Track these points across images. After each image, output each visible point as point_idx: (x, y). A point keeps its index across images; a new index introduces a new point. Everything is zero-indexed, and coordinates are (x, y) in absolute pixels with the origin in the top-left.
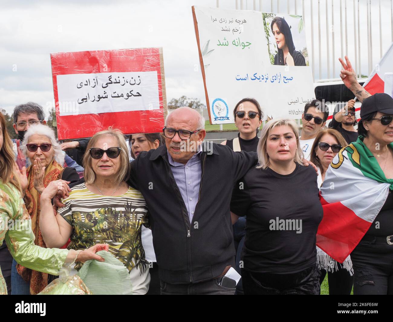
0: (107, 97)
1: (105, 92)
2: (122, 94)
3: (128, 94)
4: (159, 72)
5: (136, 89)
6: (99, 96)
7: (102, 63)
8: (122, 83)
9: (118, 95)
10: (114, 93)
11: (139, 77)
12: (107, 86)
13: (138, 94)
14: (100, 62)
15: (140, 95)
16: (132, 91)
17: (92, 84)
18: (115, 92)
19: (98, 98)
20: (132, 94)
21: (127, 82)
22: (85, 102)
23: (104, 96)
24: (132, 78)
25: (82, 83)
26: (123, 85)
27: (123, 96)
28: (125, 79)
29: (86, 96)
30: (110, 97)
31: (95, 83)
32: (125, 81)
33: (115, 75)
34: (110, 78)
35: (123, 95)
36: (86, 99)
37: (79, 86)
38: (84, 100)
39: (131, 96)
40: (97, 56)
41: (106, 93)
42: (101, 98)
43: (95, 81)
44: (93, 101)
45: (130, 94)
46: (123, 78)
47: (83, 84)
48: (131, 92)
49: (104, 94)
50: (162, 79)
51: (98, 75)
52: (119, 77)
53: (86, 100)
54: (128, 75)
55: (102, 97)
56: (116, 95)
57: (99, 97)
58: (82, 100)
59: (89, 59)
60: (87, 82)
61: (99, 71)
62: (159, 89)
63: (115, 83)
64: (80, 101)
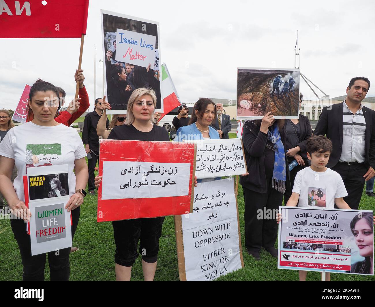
0: (147, 185)
2: (160, 182)
3: (165, 182)
4: (192, 164)
5: (172, 178)
6: (140, 182)
7: (147, 153)
8: (162, 172)
9: (157, 182)
10: (154, 181)
11: (176, 167)
12: (149, 174)
13: (173, 183)
14: (145, 151)
15: (174, 183)
16: (169, 179)
17: (135, 171)
18: (155, 180)
19: (139, 184)
20: (169, 182)
21: (166, 172)
22: (127, 187)
23: (144, 183)
24: (171, 168)
25: (126, 170)
26: (162, 174)
27: (161, 184)
28: (165, 169)
29: (129, 183)
30: (149, 184)
31: (138, 170)
32: (164, 171)
33: (157, 165)
34: (152, 167)
36: (128, 185)
37: (123, 173)
38: (126, 186)
39: (167, 184)
40: (143, 147)
41: (147, 180)
42: (142, 184)
43: (139, 168)
44: (134, 187)
45: (167, 183)
46: (163, 168)
47: (127, 171)
49: (145, 181)
50: (193, 170)
51: (141, 163)
52: (159, 167)
53: (127, 186)
54: (167, 166)
56: (155, 183)
57: (140, 183)
58: (125, 186)
59: (136, 148)
60: (131, 169)
61: (143, 160)
62: (190, 178)
63: (155, 172)
64: (122, 187)
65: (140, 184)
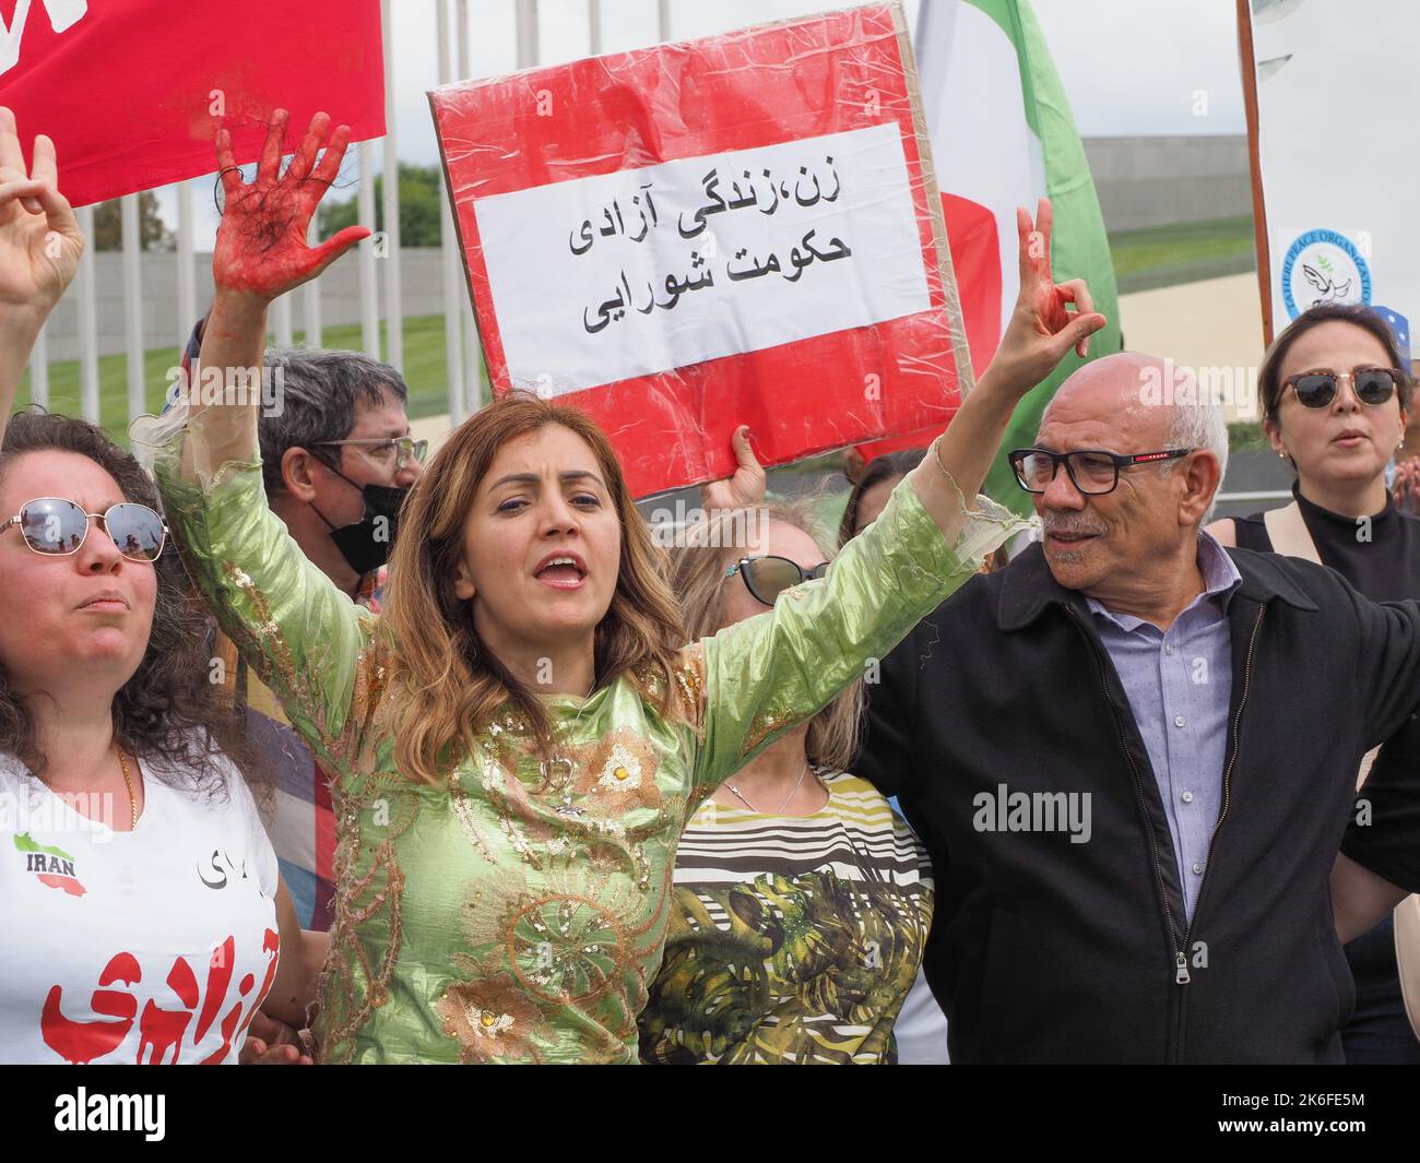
0: (709, 283)
1: (694, 255)
2: (772, 257)
3: (795, 252)
4: (907, 127)
5: (826, 223)
6: (671, 278)
7: (663, 110)
8: (765, 201)
9: (756, 262)
10: (738, 256)
11: (830, 160)
12: (704, 226)
13: (836, 249)
14: (655, 106)
15: (842, 252)
16: (812, 234)
17: (633, 225)
18: (744, 252)
19: (669, 290)
20: (814, 252)
21: (785, 194)
22: (616, 318)
23: (695, 277)
24: (803, 171)
25: (587, 224)
26: (771, 211)
27: (776, 268)
28: (775, 179)
29: (618, 291)
30: (721, 278)
31: (643, 216)
32: (773, 189)
33: (734, 166)
34: (711, 180)
35: (775, 260)
36: (619, 303)
37: (579, 243)
38: (612, 312)
39: (808, 261)
41: (702, 261)
42: (683, 288)
43: (643, 206)
44: (648, 310)
45: (805, 254)
46: (767, 173)
47: (595, 231)
48: (808, 242)
49: (695, 265)
50: (921, 160)
51: (652, 172)
52: (747, 175)
53: (616, 311)
54: (783, 159)
55: (688, 285)
56: (747, 264)
57: (671, 285)
58: (603, 310)
59: (605, 98)
60: (609, 217)
61: (652, 153)
62: (916, 209)
63: (736, 205)
64: (595, 320)
65: (675, 288)
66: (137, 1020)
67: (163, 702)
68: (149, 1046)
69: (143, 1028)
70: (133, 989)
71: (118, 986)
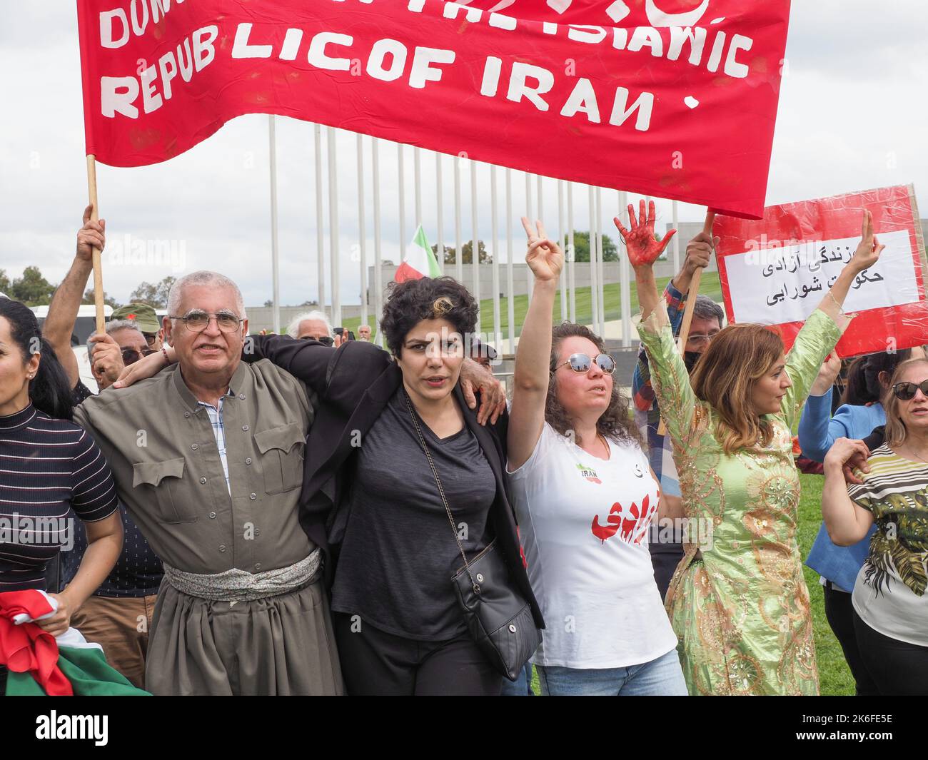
0: (820, 289)
1: (815, 278)
4: (912, 231)
6: (805, 286)
7: (805, 224)
10: (833, 279)
13: (877, 277)
14: (801, 222)
15: (879, 279)
19: (804, 291)
20: (866, 278)
22: (780, 300)
23: (814, 287)
29: (782, 290)
30: (825, 287)
33: (832, 245)
36: (782, 295)
37: (767, 272)
38: (779, 298)
39: (864, 281)
40: (794, 213)
41: (817, 280)
42: (809, 290)
44: (795, 298)
45: (862, 279)
46: (847, 248)
49: (815, 282)
50: (918, 244)
52: (838, 249)
53: (781, 298)
55: (811, 289)
57: (805, 289)
58: (775, 297)
59: (781, 220)
61: (799, 239)
62: (915, 263)
64: (771, 301)
65: (806, 291)
66: (621, 524)
67: (613, 419)
68: (624, 532)
69: (623, 527)
70: (620, 514)
71: (616, 513)
